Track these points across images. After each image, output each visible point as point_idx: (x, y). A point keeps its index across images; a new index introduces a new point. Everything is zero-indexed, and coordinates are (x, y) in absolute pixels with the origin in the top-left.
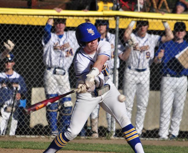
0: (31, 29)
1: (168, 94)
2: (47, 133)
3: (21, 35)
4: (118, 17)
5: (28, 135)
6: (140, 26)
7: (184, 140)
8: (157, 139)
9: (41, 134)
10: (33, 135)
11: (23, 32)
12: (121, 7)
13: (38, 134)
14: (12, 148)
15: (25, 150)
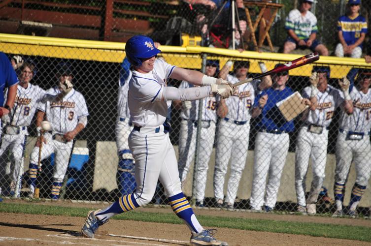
0: (94, 66)
1: (262, 158)
2: (112, 199)
3: (81, 73)
4: (205, 55)
5: (87, 200)
6: (239, 67)
7: (284, 213)
8: (249, 211)
9: (103, 199)
10: (94, 200)
11: (84, 69)
12: (211, 43)
13: (100, 199)
14: (56, 215)
15: (73, 217)
